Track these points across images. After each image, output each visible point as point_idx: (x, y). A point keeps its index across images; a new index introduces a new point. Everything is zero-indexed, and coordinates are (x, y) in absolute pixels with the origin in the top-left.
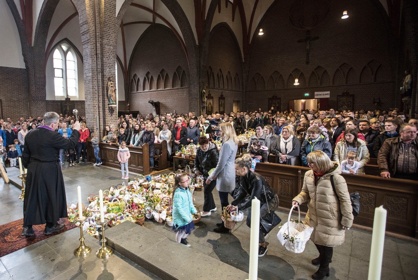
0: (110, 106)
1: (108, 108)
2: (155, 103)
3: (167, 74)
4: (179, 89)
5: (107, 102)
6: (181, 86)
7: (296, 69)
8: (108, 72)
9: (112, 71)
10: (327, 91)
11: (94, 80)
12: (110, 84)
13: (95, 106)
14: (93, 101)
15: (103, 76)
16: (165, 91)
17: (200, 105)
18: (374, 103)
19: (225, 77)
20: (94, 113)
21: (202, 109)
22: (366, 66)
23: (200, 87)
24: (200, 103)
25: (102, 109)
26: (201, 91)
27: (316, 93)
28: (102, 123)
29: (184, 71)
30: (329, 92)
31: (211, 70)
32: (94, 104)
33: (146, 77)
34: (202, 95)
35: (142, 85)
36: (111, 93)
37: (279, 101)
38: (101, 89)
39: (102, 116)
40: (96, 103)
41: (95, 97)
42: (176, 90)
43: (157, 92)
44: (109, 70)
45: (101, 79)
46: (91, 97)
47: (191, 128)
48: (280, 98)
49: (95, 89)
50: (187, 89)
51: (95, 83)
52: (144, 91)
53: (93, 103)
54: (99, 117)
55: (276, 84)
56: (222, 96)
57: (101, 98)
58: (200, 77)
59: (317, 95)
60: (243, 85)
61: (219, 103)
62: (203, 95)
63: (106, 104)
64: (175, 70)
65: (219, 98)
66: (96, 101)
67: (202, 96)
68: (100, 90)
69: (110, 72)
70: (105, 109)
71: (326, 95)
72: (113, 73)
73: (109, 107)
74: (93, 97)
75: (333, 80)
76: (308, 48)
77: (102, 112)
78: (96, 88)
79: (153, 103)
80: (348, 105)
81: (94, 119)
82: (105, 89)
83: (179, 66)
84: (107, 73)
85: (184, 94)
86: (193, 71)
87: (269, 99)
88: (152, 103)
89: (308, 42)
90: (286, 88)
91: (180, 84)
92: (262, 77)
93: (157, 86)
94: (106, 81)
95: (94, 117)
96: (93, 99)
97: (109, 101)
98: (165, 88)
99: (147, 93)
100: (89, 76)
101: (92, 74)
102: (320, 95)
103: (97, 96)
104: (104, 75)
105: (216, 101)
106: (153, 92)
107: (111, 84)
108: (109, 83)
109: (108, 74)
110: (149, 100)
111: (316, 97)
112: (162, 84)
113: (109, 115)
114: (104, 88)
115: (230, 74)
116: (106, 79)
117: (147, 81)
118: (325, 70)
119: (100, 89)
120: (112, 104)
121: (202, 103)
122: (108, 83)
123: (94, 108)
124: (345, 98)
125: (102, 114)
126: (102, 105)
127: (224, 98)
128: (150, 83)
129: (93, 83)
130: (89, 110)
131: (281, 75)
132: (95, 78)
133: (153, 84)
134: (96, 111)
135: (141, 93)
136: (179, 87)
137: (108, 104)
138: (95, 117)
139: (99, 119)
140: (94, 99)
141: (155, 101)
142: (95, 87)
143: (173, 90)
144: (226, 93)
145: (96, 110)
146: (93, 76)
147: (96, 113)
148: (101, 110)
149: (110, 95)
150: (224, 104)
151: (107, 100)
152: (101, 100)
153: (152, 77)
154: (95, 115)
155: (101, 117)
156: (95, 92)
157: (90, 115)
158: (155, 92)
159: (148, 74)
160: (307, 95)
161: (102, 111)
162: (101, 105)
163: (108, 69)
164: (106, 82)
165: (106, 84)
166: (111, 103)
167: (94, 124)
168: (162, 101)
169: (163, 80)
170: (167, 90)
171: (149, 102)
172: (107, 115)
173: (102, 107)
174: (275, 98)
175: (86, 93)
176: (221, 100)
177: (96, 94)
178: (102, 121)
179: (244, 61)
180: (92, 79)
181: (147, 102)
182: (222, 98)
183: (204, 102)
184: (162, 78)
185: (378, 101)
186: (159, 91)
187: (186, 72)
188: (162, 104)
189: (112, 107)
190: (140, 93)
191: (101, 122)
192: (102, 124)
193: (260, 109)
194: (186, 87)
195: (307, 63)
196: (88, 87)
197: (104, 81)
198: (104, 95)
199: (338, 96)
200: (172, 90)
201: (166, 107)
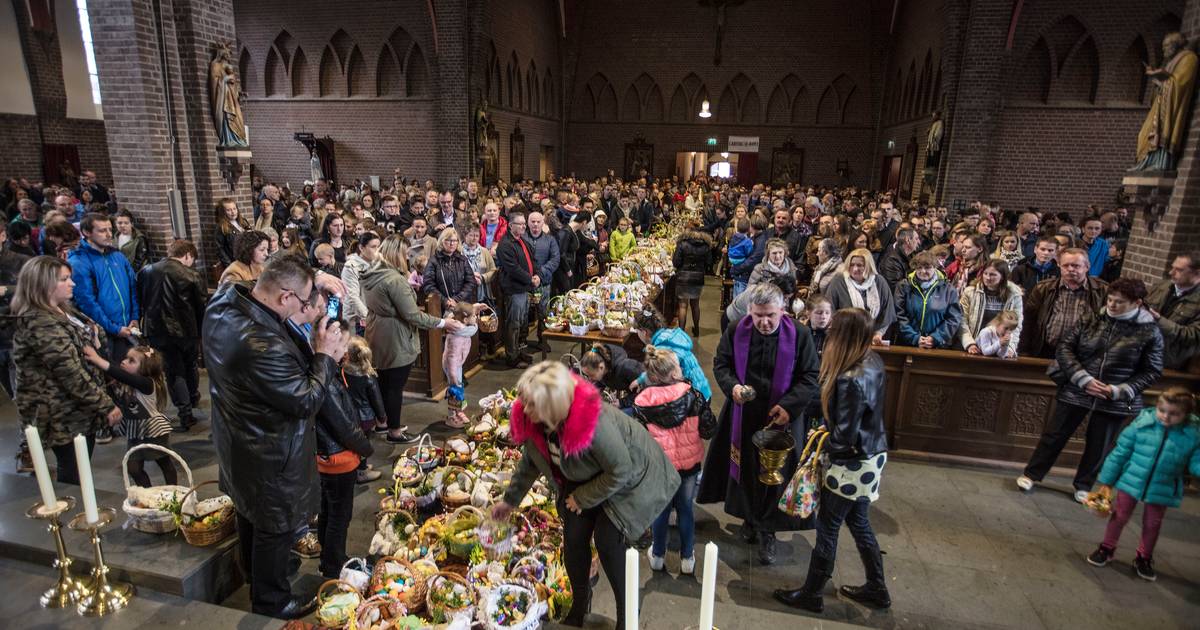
0: (228, 154)
1: (217, 163)
2: (319, 142)
3: (357, 48)
4: (399, 101)
5: (212, 141)
6: (409, 94)
7: (692, 74)
8: (207, 23)
9: (220, 19)
10: (755, 135)
11: (148, 48)
12: (223, 72)
13: (163, 153)
14: (152, 132)
15: (187, 37)
16: (351, 105)
17: (471, 157)
18: (838, 170)
19: (524, 77)
20: (158, 180)
21: (477, 168)
22: (829, 87)
23: (470, 103)
24: (471, 150)
25: (191, 163)
26: (474, 114)
27: (732, 139)
28: (197, 216)
29: (416, 45)
30: (756, 140)
31: (494, 52)
32: (157, 146)
33: (276, 49)
34: (475, 127)
35: (261, 75)
36: (230, 108)
37: (650, 152)
38: (181, 88)
39: (194, 190)
40: (164, 140)
41: (159, 118)
42: (391, 105)
43: (321, 105)
44: (209, 16)
45: (176, 44)
46: (142, 117)
47: (534, 235)
48: (652, 146)
49: (155, 83)
50: (429, 106)
51: (153, 58)
52: (270, 98)
53: (153, 139)
54: (183, 195)
55: (643, 108)
56: (517, 130)
57: (185, 123)
58: (470, 72)
59: (734, 144)
60: (561, 102)
61: (511, 150)
62: (479, 128)
63: (212, 147)
64: (385, 40)
65: (511, 135)
66: (163, 132)
67: (476, 130)
68: (178, 91)
69: (215, 25)
70: (206, 167)
71: (751, 144)
72: (224, 30)
73: (222, 160)
74: (150, 117)
75: (767, 114)
76: (720, 23)
77: (192, 177)
78: (160, 80)
79: (312, 143)
80: (792, 171)
81: (161, 201)
82: (203, 89)
83: (400, 28)
84: (205, 26)
85: (422, 120)
86: (449, 49)
87: (627, 146)
88: (309, 141)
89: (721, 8)
90: (666, 120)
91: (404, 86)
92: (610, 85)
93: (321, 84)
94: (201, 56)
95: (159, 194)
96: (151, 125)
97: (222, 137)
98: (350, 94)
99: (283, 104)
100: (122, 29)
101: (137, 20)
102: (740, 144)
103: (163, 111)
104: (192, 34)
105: (505, 143)
106: (305, 104)
107: (228, 72)
108: (218, 68)
109: (208, 30)
110: (298, 132)
111: (731, 148)
112: (340, 78)
113: (223, 187)
114: (198, 85)
115: (534, 68)
116: (202, 52)
117: (280, 65)
118: (753, 86)
119: (178, 85)
120: (234, 149)
121: (476, 150)
122: (210, 66)
123: (159, 160)
124: (787, 156)
125: (193, 184)
126: (189, 150)
127: (521, 138)
128: (293, 72)
129: (143, 59)
130: (134, 166)
131: (656, 85)
132: (149, 38)
133: (306, 78)
134: (167, 174)
135: (260, 104)
136: (400, 95)
137: (219, 149)
138: (164, 194)
139: (184, 201)
140: (156, 125)
141: (319, 135)
142: (156, 75)
143: (381, 105)
144: (528, 124)
145: (166, 167)
146: (142, 29)
147: (168, 180)
148: (188, 167)
149: (225, 113)
150: (522, 154)
151: (213, 131)
152: (187, 130)
153: (299, 52)
154: (164, 187)
155: (192, 194)
156: (156, 97)
157: (139, 187)
158: (315, 105)
159: (282, 39)
160: (712, 141)
161: (192, 171)
162: (186, 148)
163: (205, 11)
164: (202, 63)
165: (204, 71)
166: (232, 143)
167: (163, 222)
168: (342, 136)
169: (343, 68)
170: (358, 101)
171: (298, 137)
172: (216, 187)
173: (190, 157)
174: (640, 144)
175: (111, 95)
176: (517, 144)
177: (161, 105)
178: (197, 210)
179: (564, 36)
180: (139, 43)
181: (292, 137)
182: (517, 136)
183: (483, 148)
184: (338, 60)
185: (843, 166)
186: (329, 104)
187: (424, 51)
188: (342, 145)
189: (234, 160)
190: (254, 104)
191: (194, 214)
192: (198, 222)
193: (612, 173)
194: (425, 97)
195: (717, 62)
196: (120, 74)
197: (194, 55)
198: (200, 112)
199: (775, 149)
200: (374, 105)
201: (355, 158)
